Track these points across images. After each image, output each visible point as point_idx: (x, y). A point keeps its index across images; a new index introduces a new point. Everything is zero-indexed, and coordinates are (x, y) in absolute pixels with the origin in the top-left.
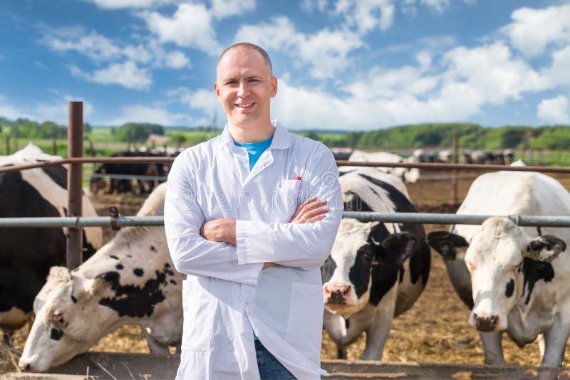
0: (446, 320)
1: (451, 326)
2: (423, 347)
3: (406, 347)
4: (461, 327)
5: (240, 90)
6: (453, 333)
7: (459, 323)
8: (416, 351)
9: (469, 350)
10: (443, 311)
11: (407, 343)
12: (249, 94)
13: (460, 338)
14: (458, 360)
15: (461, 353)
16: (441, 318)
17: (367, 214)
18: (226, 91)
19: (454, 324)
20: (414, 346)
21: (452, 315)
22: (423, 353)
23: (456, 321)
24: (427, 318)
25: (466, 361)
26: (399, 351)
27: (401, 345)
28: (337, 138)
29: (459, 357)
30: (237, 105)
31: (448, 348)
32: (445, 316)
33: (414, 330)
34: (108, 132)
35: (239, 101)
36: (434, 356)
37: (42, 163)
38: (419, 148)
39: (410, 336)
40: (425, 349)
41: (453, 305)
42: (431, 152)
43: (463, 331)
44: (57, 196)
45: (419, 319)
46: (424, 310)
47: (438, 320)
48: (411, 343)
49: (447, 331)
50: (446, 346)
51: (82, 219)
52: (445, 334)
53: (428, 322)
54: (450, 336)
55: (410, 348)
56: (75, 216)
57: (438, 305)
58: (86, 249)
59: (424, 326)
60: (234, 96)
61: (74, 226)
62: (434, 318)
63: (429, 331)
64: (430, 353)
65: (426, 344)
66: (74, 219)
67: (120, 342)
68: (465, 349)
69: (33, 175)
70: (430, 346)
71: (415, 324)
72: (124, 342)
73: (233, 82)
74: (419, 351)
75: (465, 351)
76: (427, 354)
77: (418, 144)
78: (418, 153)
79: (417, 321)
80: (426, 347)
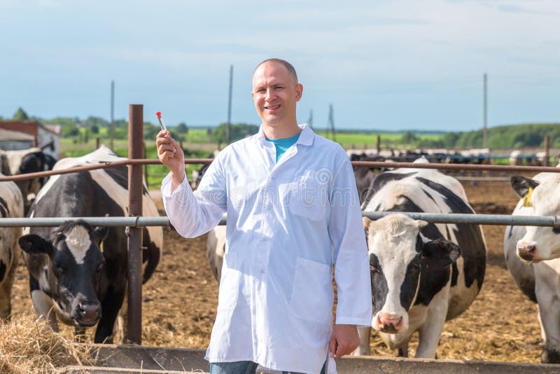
0: (518, 321)
1: (523, 328)
2: (491, 347)
3: (472, 348)
4: (533, 329)
5: (267, 96)
6: (524, 334)
7: (531, 325)
8: (482, 352)
9: (536, 351)
10: (517, 313)
11: (475, 343)
12: (275, 98)
13: (531, 339)
14: (523, 361)
15: (528, 354)
16: (514, 319)
17: (417, 214)
18: (258, 97)
19: (526, 325)
20: (481, 346)
21: (526, 317)
22: (489, 354)
23: (529, 322)
24: (501, 320)
25: (531, 362)
26: (465, 350)
27: (468, 345)
28: (436, 138)
29: (525, 358)
30: (266, 108)
31: (515, 348)
32: (518, 317)
33: (485, 331)
34: (205, 132)
35: (267, 104)
36: (500, 356)
37: (104, 164)
38: (519, 148)
39: (480, 337)
40: (491, 349)
41: (528, 307)
42: (529, 153)
43: (534, 332)
44: (121, 196)
45: (493, 320)
46: (498, 312)
47: (511, 322)
48: (478, 343)
49: (519, 332)
50: (514, 347)
51: (141, 219)
52: (515, 336)
53: (501, 323)
54: (521, 337)
55: (476, 349)
56: (135, 216)
57: (513, 307)
58: (146, 248)
59: (495, 327)
60: (262, 102)
61: (134, 225)
62: (507, 319)
63: (499, 332)
64: (498, 353)
65: (494, 345)
66: (134, 219)
67: (190, 340)
68: (533, 350)
69: (99, 176)
70: (496, 346)
71: (487, 325)
72: (194, 340)
73: (262, 90)
74: (486, 352)
75: (532, 352)
76: (493, 354)
77: (518, 144)
78: (515, 154)
79: (490, 323)
80: (494, 348)
